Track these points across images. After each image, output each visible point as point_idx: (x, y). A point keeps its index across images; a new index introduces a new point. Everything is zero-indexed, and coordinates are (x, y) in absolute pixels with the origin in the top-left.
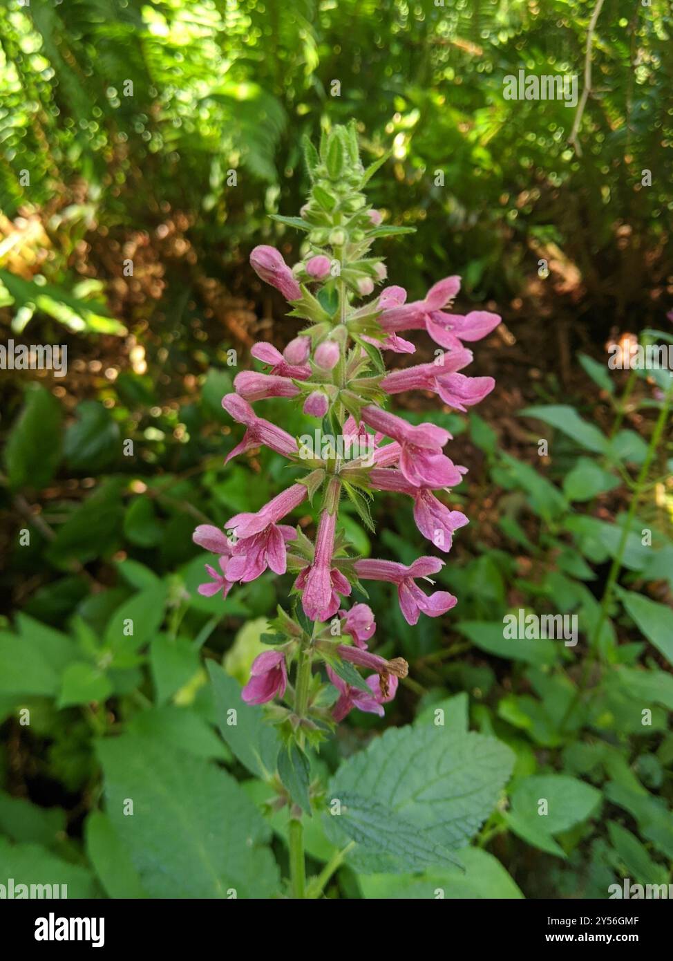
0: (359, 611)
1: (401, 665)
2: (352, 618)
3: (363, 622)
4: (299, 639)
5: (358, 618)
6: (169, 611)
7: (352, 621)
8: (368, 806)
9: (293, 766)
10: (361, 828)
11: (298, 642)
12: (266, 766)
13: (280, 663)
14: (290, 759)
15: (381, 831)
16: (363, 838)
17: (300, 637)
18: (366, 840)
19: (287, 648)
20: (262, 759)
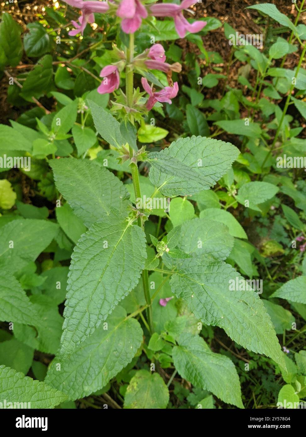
0: (157, 47)
1: (178, 66)
2: (152, 50)
3: (159, 53)
4: (125, 60)
5: (156, 50)
6: (79, 115)
7: (152, 52)
8: (167, 158)
9: (128, 130)
10: (164, 167)
11: (124, 62)
12: (118, 143)
13: (115, 71)
14: (127, 128)
15: (173, 168)
16: (165, 171)
17: (125, 59)
18: (166, 171)
19: (119, 64)
20: (117, 141)
